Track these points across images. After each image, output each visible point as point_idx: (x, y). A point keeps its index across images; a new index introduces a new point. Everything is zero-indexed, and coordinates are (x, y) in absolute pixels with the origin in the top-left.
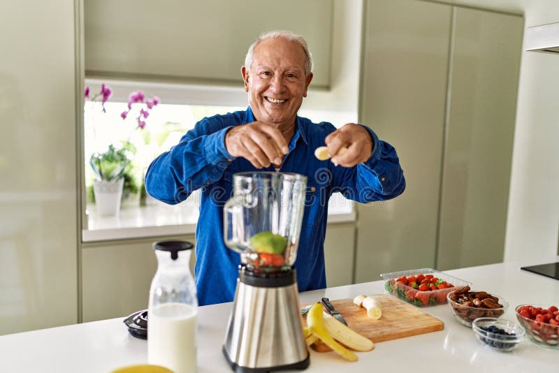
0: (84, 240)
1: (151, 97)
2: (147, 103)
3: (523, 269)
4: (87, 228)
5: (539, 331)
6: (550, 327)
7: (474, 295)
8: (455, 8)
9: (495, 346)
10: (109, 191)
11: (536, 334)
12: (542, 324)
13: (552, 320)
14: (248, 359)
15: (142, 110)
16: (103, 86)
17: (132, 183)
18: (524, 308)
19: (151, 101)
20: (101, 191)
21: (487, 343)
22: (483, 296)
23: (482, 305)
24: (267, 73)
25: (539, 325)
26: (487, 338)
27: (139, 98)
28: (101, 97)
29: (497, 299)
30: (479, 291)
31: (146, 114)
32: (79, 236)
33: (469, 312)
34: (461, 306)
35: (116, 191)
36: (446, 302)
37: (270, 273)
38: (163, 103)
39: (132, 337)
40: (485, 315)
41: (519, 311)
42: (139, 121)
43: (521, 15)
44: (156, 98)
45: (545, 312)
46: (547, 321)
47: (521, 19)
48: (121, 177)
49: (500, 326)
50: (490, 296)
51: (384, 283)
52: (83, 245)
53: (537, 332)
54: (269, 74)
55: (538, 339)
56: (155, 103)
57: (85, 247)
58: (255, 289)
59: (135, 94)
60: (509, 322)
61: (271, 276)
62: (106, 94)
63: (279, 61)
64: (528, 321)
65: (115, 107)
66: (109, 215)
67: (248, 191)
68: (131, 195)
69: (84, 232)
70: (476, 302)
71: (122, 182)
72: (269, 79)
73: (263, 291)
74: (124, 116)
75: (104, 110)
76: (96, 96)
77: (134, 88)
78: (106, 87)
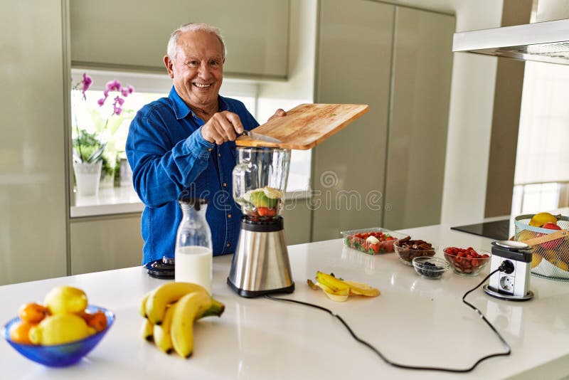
0: (72, 215)
1: (125, 86)
2: (122, 91)
3: (452, 228)
4: (74, 205)
5: (458, 263)
6: (467, 260)
7: (413, 242)
8: (398, 8)
9: (427, 275)
10: (89, 172)
11: (457, 266)
12: (461, 258)
13: (468, 255)
14: (249, 285)
15: (118, 97)
16: (84, 75)
17: (108, 166)
18: (450, 249)
19: (126, 89)
20: (82, 172)
21: (422, 274)
22: (420, 242)
23: (420, 248)
24: (194, 63)
25: (459, 259)
26: (423, 269)
27: (116, 87)
28: (82, 85)
29: (431, 245)
30: (417, 239)
31: (121, 102)
32: (68, 212)
33: (410, 254)
34: (404, 249)
35: (96, 172)
36: (393, 251)
37: (264, 221)
38: (136, 91)
39: (152, 278)
40: (422, 255)
41: (446, 251)
42: (115, 108)
43: (453, 15)
44: (131, 87)
45: (465, 251)
46: (465, 256)
47: (453, 18)
48: (99, 160)
49: (432, 263)
50: (425, 243)
51: (343, 240)
52: (71, 220)
53: (457, 264)
54: (196, 63)
55: (459, 269)
56: (131, 91)
57: (73, 222)
58: (253, 233)
59: (111, 82)
60: (439, 259)
61: (265, 223)
62: (87, 82)
63: (204, 51)
64: (452, 257)
65: (94, 94)
66: (90, 194)
67: (249, 159)
68: (108, 177)
69: (72, 208)
70: (415, 247)
71: (101, 163)
72: (197, 68)
73: (259, 234)
74: (101, 103)
75: (84, 96)
76: (78, 84)
77: (111, 77)
78: (87, 76)
